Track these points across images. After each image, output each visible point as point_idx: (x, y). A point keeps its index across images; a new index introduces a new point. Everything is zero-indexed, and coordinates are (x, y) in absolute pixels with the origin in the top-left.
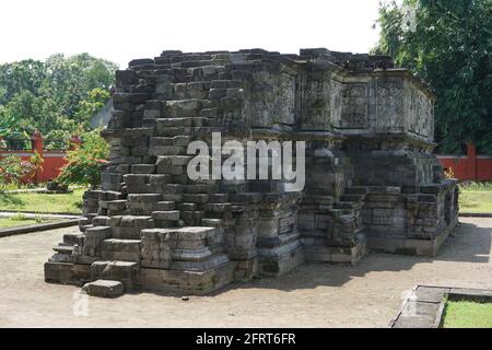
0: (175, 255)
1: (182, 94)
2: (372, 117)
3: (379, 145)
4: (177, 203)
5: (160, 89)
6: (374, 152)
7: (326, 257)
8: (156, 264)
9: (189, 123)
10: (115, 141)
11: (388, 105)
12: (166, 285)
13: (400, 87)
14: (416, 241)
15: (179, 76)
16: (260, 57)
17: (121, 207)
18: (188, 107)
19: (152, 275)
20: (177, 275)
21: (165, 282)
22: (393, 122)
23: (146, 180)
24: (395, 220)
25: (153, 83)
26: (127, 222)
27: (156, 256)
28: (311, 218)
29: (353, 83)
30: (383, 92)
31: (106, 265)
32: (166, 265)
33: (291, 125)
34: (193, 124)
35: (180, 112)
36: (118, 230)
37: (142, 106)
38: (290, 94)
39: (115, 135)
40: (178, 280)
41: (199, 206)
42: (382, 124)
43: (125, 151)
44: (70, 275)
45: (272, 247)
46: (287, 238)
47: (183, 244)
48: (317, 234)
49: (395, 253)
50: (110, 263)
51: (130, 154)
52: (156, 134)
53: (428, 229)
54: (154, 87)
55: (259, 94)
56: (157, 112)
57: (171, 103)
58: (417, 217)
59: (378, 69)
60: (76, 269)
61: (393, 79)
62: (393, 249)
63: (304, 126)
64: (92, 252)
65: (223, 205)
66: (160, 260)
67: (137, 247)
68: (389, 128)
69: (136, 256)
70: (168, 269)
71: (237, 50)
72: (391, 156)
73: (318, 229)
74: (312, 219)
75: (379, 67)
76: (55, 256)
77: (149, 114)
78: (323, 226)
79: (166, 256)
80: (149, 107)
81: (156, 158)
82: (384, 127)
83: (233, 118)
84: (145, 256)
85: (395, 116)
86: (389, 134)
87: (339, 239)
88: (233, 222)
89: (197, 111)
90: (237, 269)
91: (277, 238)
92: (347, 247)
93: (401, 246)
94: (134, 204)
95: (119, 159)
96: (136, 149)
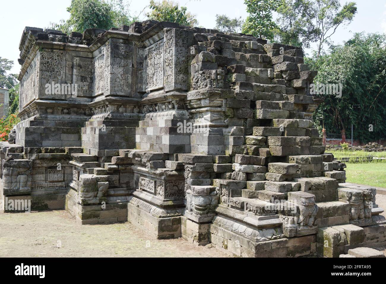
8: (363, 223)
20: (377, 230)
21: (368, 239)
26: (319, 185)
27: (363, 215)
35: (257, 79)
39: (221, 95)
40: (377, 234)
66: (366, 218)
67: (348, 208)
69: (347, 218)
84: (355, 216)
94: (305, 166)
95: (219, 121)
96: (241, 111)
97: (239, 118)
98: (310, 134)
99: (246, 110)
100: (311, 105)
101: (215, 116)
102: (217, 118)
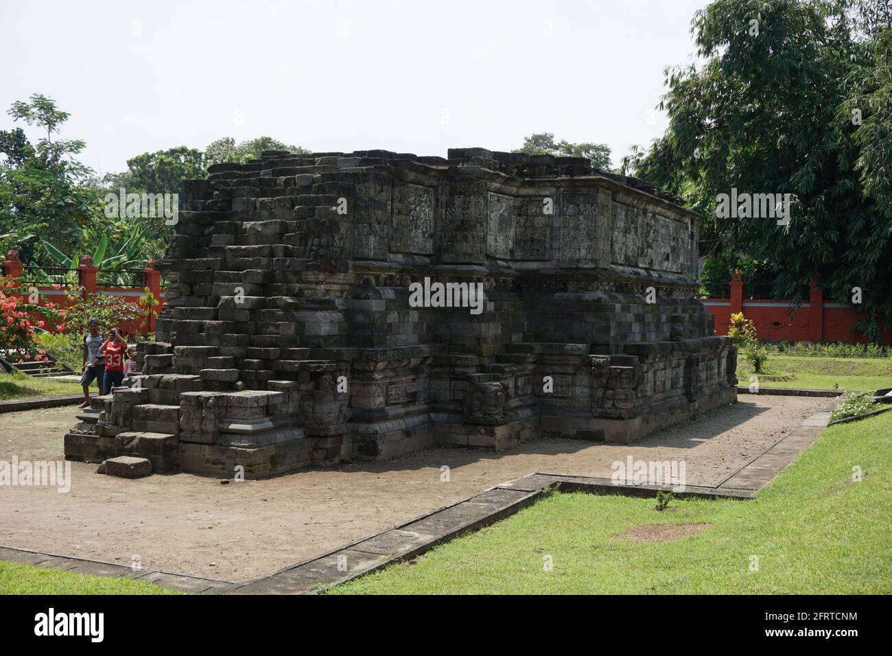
0: (221, 426)
1: (265, 213)
2: (555, 245)
3: (565, 284)
4: (235, 358)
5: (237, 206)
6: (558, 294)
7: (462, 440)
8: (197, 437)
9: (266, 252)
10: (174, 275)
11: (577, 228)
12: (209, 465)
13: (593, 202)
14: (604, 421)
15: (266, 188)
16: (375, 162)
17: (165, 363)
18: (269, 231)
19: (192, 451)
20: (223, 452)
21: (207, 461)
22: (583, 252)
23: (201, 328)
24: (578, 390)
25: (229, 197)
26: (167, 382)
27: (197, 428)
28: (445, 384)
29: (530, 196)
30: (571, 209)
31: (133, 438)
32: (209, 438)
33: (428, 256)
34: (272, 254)
35: (259, 237)
36: (156, 393)
37: (212, 228)
38: (425, 212)
39: (173, 267)
40: (223, 458)
41: (266, 362)
42: (568, 254)
43: (185, 289)
44: (95, 450)
45: (371, 421)
46: (402, 411)
47: (234, 411)
48: (452, 407)
49: (576, 438)
50: (139, 435)
51: (192, 293)
52: (224, 266)
53: (621, 405)
54: (230, 202)
55: (363, 213)
56: (229, 237)
57: (247, 225)
58: (606, 388)
59: (564, 177)
60: (102, 443)
61: (584, 190)
62: (573, 432)
63: (445, 257)
64: (121, 420)
65: (295, 363)
66: (202, 432)
67: (175, 415)
68: (578, 261)
69: (173, 426)
70: (212, 444)
71: (351, 152)
72: (579, 300)
73: (454, 400)
74: (447, 386)
75: (566, 173)
76: (80, 427)
77: (218, 240)
78: (460, 396)
79: (210, 427)
80: (219, 230)
81: (218, 299)
82: (571, 259)
83: (320, 245)
84: (184, 426)
85: (586, 243)
86: (578, 269)
87: (479, 415)
88: (311, 386)
89: (280, 236)
90: (316, 449)
91: (382, 410)
92: (490, 426)
93: (584, 428)
94: (181, 359)
95: (177, 300)
96: (198, 286)
97: (200, 297)
98: (262, 317)
99: (205, 285)
100: (305, 273)
101: (172, 293)
102: (174, 296)
